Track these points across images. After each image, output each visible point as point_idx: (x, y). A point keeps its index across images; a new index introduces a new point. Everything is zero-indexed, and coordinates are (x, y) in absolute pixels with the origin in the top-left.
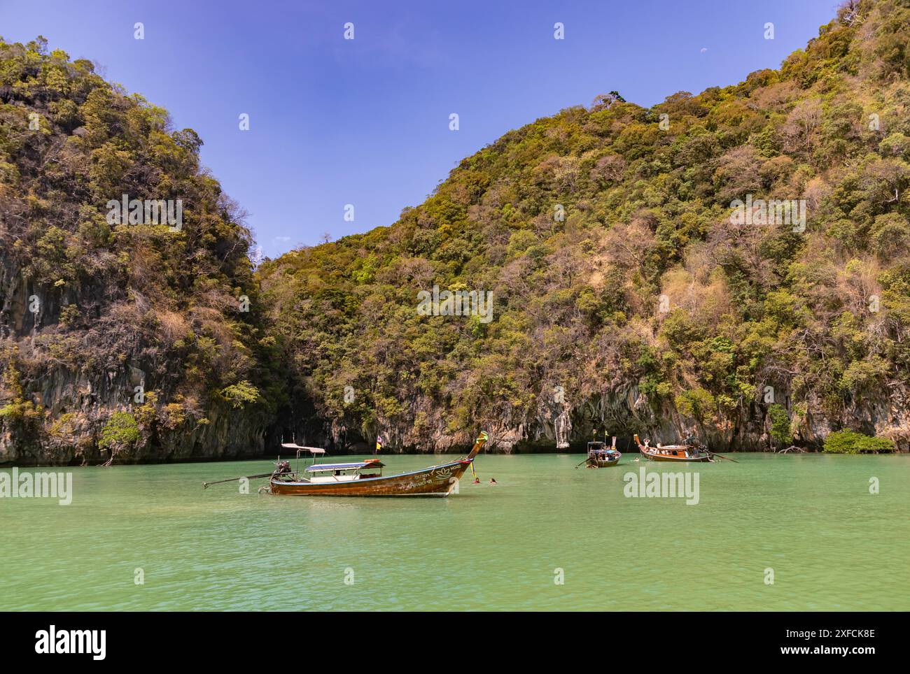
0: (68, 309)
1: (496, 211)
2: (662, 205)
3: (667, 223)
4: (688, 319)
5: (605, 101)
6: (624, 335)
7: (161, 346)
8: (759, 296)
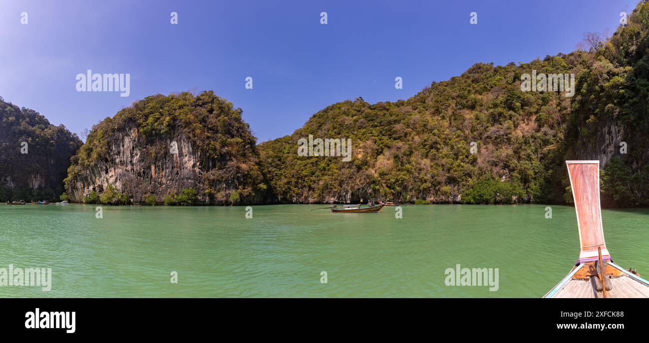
0: (218, 164)
1: (326, 132)
2: (377, 136)
3: (379, 142)
4: (384, 169)
5: (358, 100)
6: (367, 172)
7: (241, 173)
8: (402, 165)
